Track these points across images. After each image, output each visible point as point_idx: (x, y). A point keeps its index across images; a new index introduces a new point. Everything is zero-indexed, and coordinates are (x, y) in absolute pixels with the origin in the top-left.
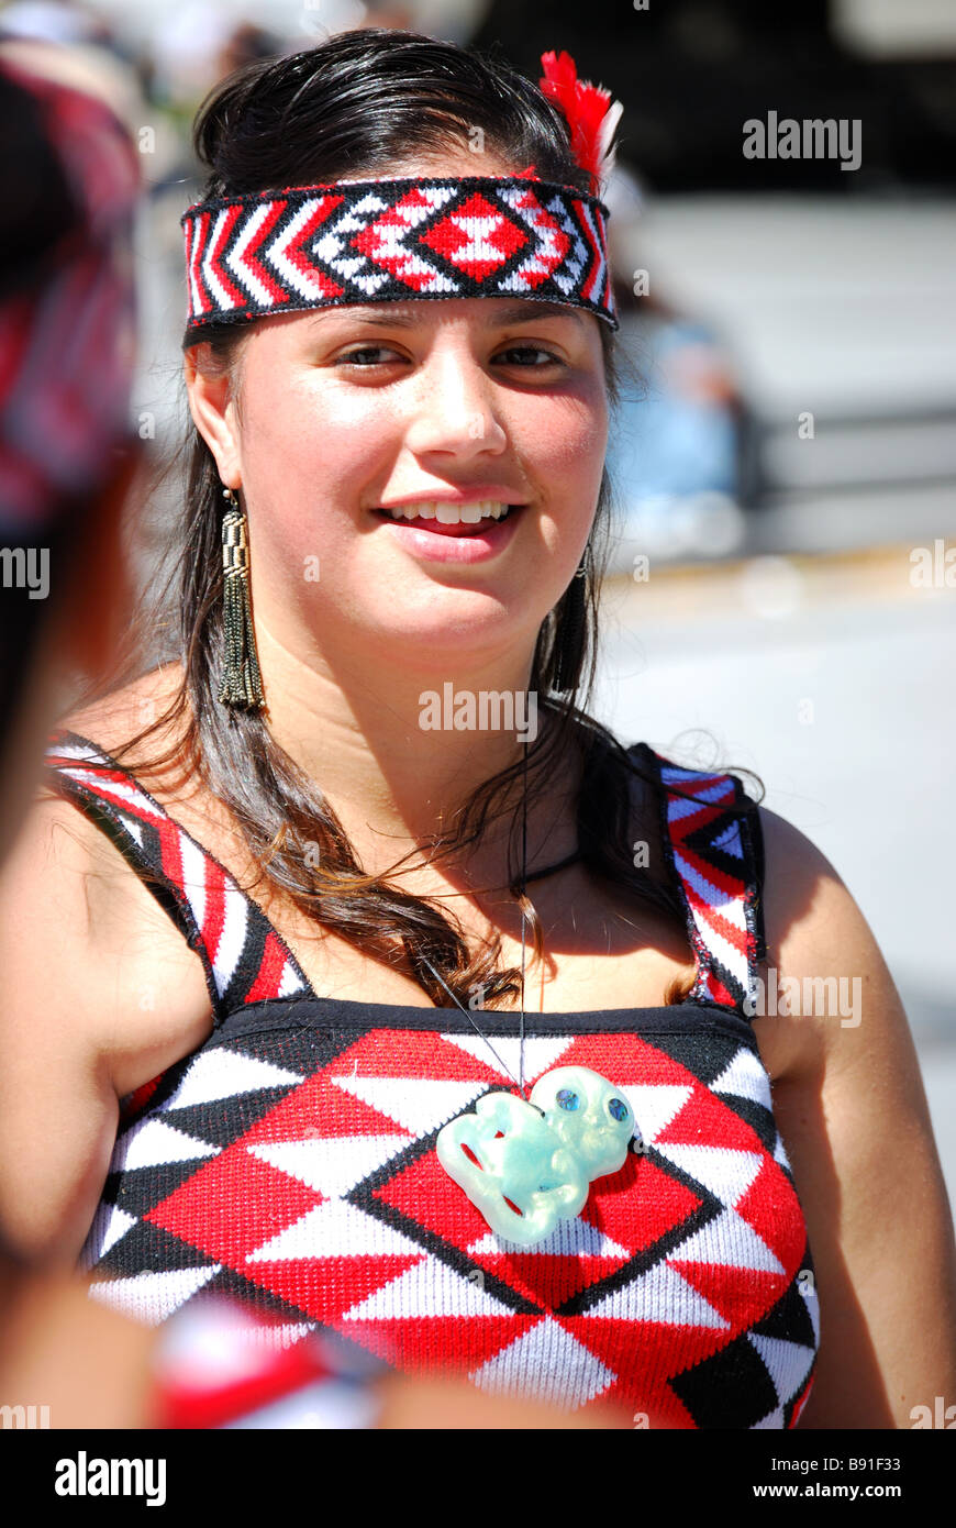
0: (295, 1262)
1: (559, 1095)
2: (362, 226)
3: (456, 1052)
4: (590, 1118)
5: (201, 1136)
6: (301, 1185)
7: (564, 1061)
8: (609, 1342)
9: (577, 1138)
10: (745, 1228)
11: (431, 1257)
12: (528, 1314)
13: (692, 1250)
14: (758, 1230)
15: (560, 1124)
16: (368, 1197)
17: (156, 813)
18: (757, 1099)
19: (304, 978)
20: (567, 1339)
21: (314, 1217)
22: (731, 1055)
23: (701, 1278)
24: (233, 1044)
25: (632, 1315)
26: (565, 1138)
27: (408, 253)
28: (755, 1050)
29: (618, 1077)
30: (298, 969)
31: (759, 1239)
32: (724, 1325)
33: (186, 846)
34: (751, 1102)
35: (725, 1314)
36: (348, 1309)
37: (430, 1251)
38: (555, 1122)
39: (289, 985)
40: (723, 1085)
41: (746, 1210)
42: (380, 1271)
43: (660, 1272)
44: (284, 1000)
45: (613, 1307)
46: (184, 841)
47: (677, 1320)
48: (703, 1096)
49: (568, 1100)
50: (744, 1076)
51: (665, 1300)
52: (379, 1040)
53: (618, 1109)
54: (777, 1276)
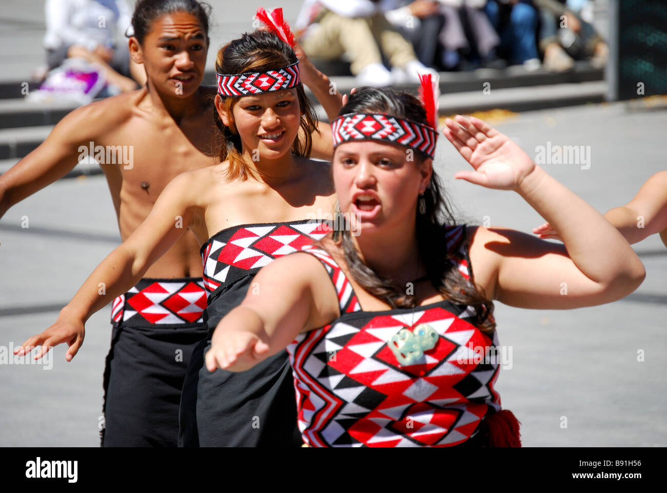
0: (360, 373)
6: (360, 355)
16: (376, 357)
19: (360, 306)
21: (364, 362)
24: (345, 322)
32: (464, 372)
36: (372, 383)
39: (357, 308)
40: (462, 316)
43: (446, 364)
44: (355, 312)
49: (421, 333)
51: (448, 370)
52: (377, 320)
53: (433, 334)
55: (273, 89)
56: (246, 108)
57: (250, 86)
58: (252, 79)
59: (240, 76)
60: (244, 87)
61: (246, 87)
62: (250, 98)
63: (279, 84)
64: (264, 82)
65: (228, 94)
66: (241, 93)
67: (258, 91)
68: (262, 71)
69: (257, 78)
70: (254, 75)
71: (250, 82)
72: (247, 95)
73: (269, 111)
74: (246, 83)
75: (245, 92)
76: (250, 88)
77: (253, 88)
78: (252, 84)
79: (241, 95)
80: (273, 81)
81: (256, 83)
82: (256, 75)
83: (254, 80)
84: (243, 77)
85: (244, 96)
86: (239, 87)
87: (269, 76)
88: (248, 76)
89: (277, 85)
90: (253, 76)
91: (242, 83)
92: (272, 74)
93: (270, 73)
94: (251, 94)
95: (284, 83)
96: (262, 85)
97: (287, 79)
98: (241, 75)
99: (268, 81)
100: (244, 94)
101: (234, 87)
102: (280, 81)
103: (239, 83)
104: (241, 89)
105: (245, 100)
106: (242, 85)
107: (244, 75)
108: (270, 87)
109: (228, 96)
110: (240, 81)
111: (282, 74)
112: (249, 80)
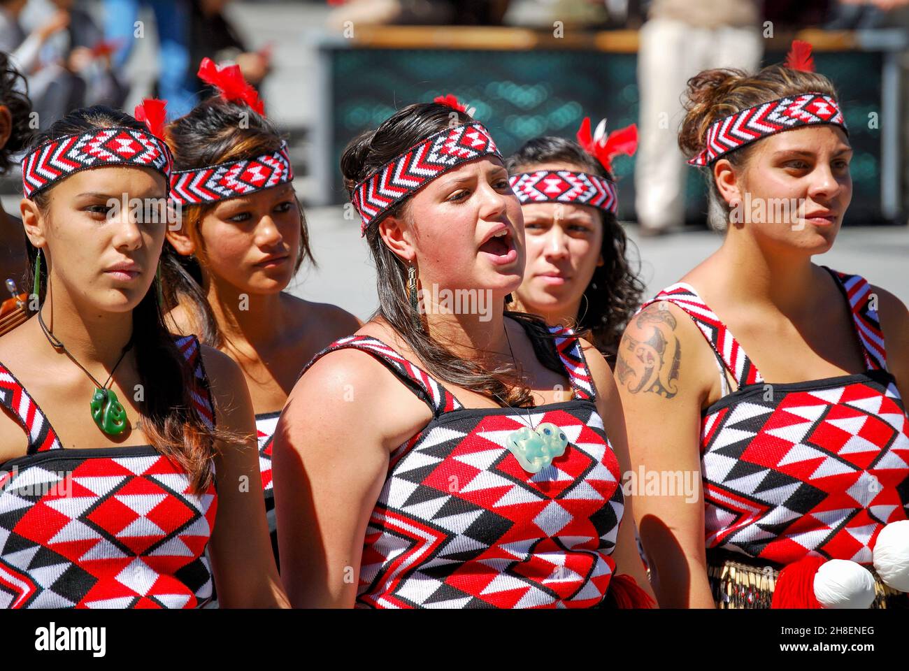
0: (475, 491)
1: (544, 430)
2: (442, 146)
3: (511, 421)
4: (554, 438)
5: (435, 456)
6: (473, 467)
7: (543, 421)
8: (571, 506)
9: (550, 443)
10: (604, 468)
11: (517, 485)
12: (547, 500)
13: (591, 476)
14: (608, 469)
15: (545, 439)
16: (494, 469)
17: (401, 359)
18: (600, 427)
19: (460, 403)
20: (559, 507)
21: (479, 476)
22: (590, 414)
23: (596, 485)
24: (443, 425)
25: (576, 497)
26: (546, 443)
27: (459, 148)
28: (597, 412)
29: (559, 424)
30: (458, 401)
31: (609, 471)
32: (603, 499)
33: (413, 368)
34: (599, 429)
35: (603, 496)
36: (494, 504)
37: (516, 483)
38: (543, 437)
39: (456, 406)
40: (589, 424)
41: (604, 463)
42: (502, 491)
43: (583, 483)
44: (456, 410)
45: (571, 495)
46: (412, 366)
47: (589, 498)
48: (585, 428)
49: (547, 432)
50: (595, 420)
51: (586, 492)
52: (488, 420)
53: (563, 437)
54: (615, 482)
55: (270, 183)
56: (228, 218)
57: (234, 182)
58: (237, 171)
59: (216, 169)
60: (225, 185)
61: (229, 184)
62: (237, 202)
63: (277, 174)
64: (256, 173)
65: (192, 200)
66: (221, 195)
67: (249, 189)
68: (251, 157)
69: (245, 169)
70: (239, 165)
71: (234, 176)
72: (231, 198)
73: (265, 220)
74: (227, 178)
75: (227, 193)
76: (235, 185)
77: (241, 185)
78: (238, 178)
79: (220, 199)
80: (267, 171)
81: (245, 177)
82: (242, 164)
83: (241, 173)
84: (222, 170)
85: (226, 199)
86: (216, 186)
87: (262, 164)
88: (229, 167)
89: (274, 177)
90: (238, 167)
91: (220, 180)
92: (266, 160)
93: (262, 159)
94: (238, 194)
95: (283, 174)
96: (254, 179)
97: (285, 168)
98: (218, 168)
99: (261, 172)
100: (226, 196)
101: (207, 188)
102: (278, 170)
103: (215, 181)
104: (219, 189)
105: (226, 206)
106: (221, 183)
107: (224, 167)
108: (266, 181)
109: (192, 204)
110: (217, 176)
111: (278, 159)
112: (233, 174)
